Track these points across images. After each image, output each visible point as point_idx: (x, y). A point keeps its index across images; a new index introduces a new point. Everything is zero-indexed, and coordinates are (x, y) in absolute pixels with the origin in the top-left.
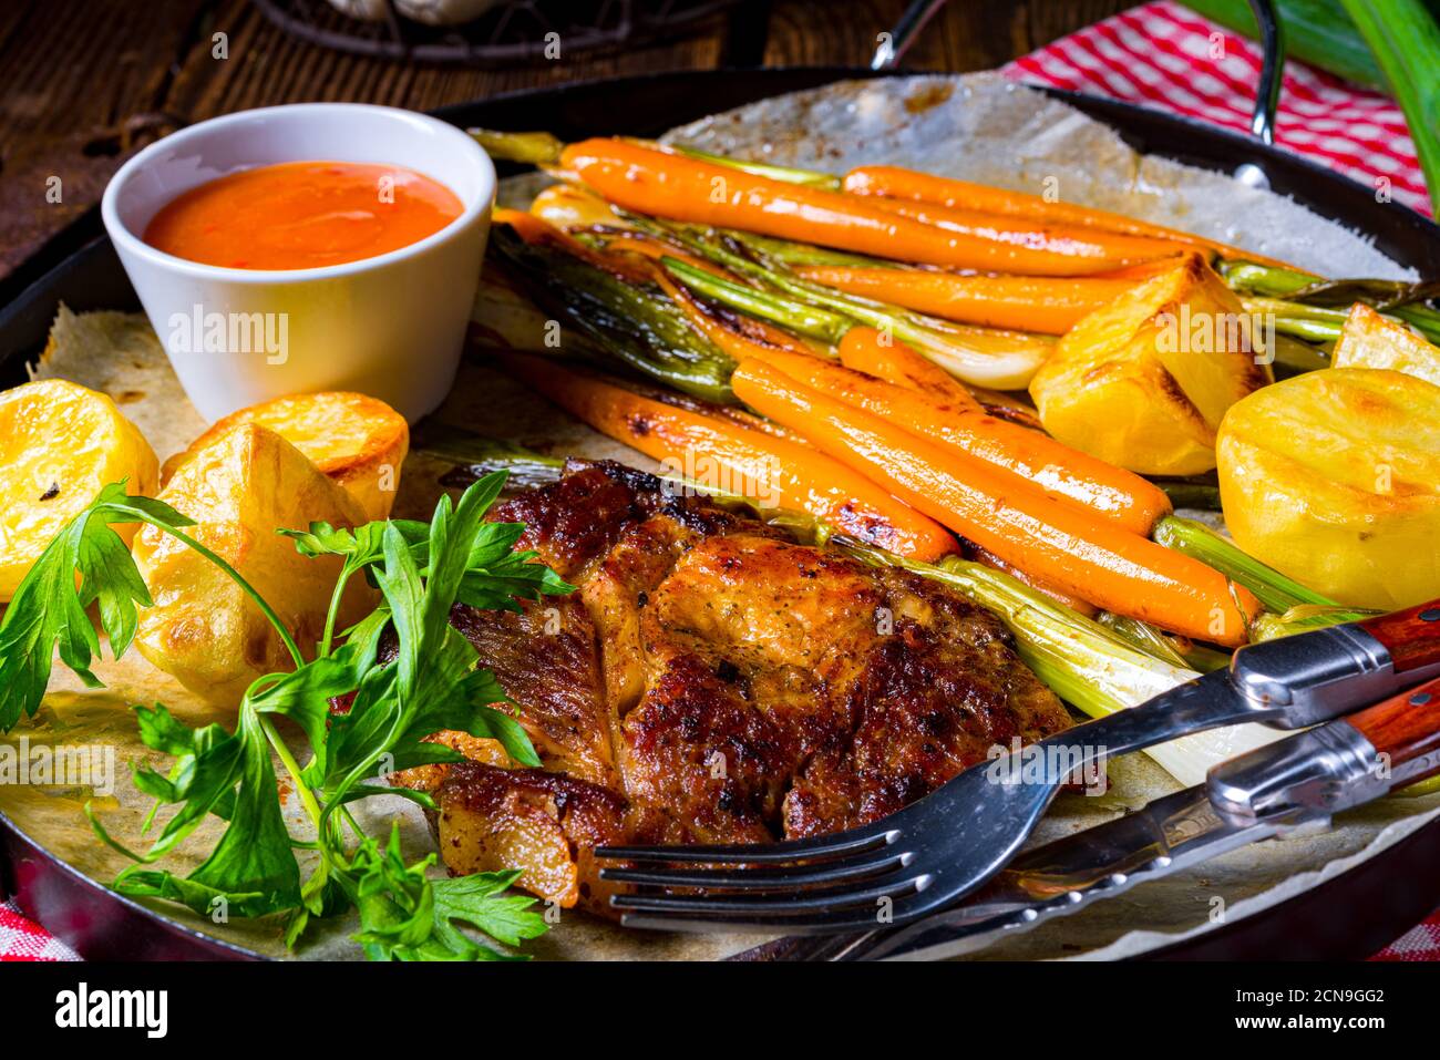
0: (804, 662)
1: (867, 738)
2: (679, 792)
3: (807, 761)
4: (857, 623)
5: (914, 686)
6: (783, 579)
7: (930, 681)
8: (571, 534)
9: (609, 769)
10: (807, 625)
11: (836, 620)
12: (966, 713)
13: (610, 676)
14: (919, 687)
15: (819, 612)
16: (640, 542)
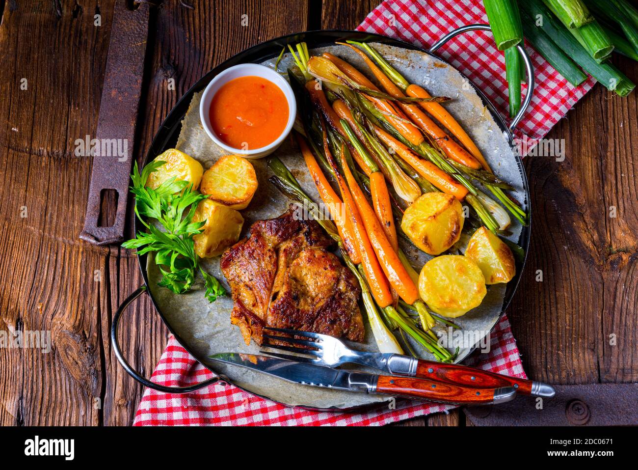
0: (314, 295)
1: (317, 321)
2: (276, 325)
3: (303, 325)
4: (329, 287)
5: (332, 311)
6: (319, 268)
7: (336, 309)
8: (281, 237)
9: (265, 315)
10: (319, 284)
11: (325, 285)
12: (340, 320)
13: (274, 288)
14: (333, 311)
15: (323, 281)
16: (294, 245)
